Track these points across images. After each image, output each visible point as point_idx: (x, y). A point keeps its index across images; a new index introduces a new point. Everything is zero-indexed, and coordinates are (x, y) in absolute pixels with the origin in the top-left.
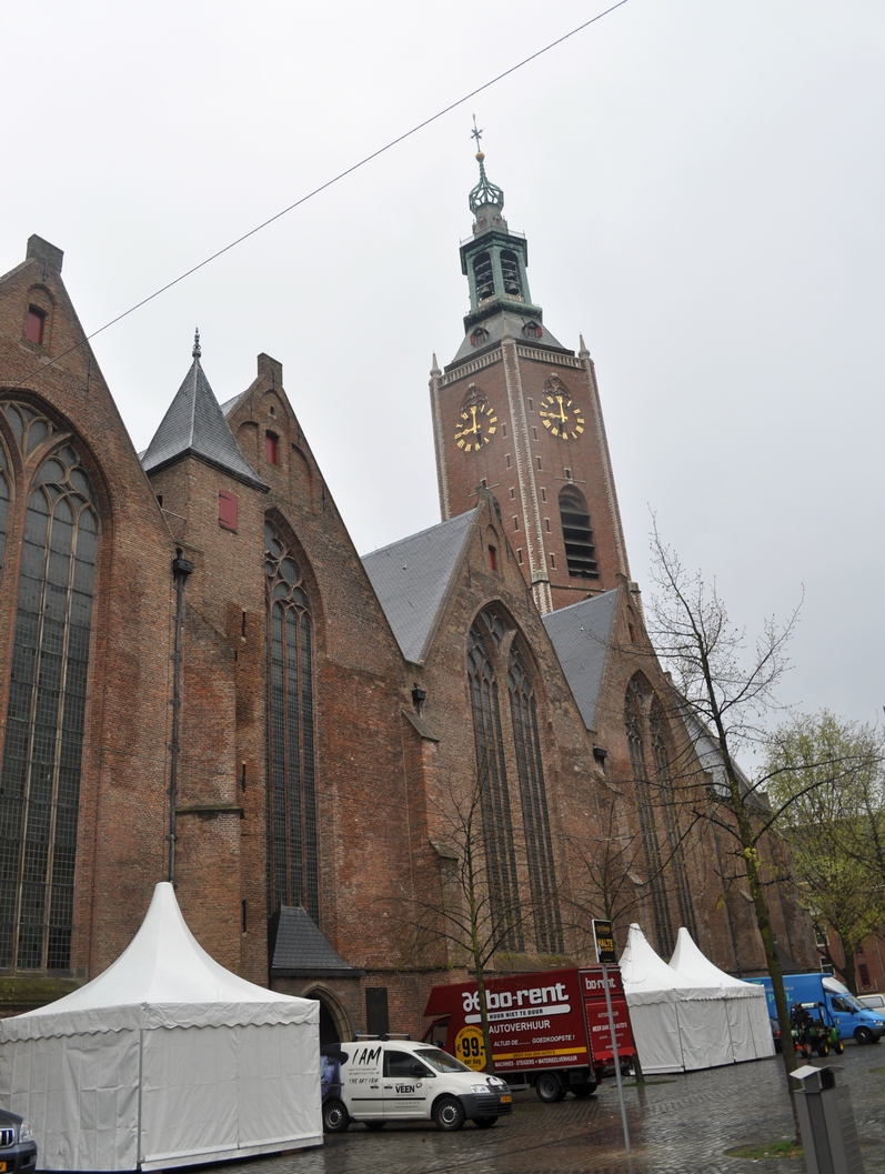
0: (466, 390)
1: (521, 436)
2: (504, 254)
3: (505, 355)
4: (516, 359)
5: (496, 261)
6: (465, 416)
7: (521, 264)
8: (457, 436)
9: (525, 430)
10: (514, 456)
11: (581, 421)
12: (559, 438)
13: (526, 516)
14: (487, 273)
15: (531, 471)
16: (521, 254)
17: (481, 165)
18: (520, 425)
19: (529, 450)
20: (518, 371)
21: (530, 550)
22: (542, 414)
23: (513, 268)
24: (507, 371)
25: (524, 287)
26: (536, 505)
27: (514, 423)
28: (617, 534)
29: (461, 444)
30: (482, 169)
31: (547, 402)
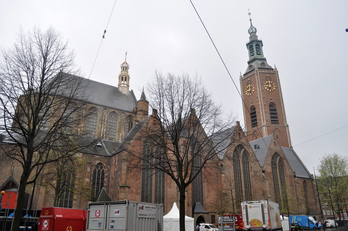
0: (247, 81)
1: (260, 92)
2: (256, 45)
3: (256, 73)
4: (258, 73)
5: (254, 47)
6: (247, 87)
7: (261, 47)
8: (246, 92)
9: (261, 90)
10: (258, 96)
11: (274, 86)
12: (269, 91)
13: (261, 111)
14: (252, 50)
15: (262, 100)
16: (261, 44)
17: (251, 22)
18: (259, 89)
19: (261, 95)
20: (259, 76)
21: (262, 118)
22: (265, 86)
23: (259, 48)
24: (256, 76)
25: (261, 53)
26: (263, 108)
27: (258, 89)
28: (283, 113)
29: (247, 93)
30: (251, 23)
31: (266, 83)
